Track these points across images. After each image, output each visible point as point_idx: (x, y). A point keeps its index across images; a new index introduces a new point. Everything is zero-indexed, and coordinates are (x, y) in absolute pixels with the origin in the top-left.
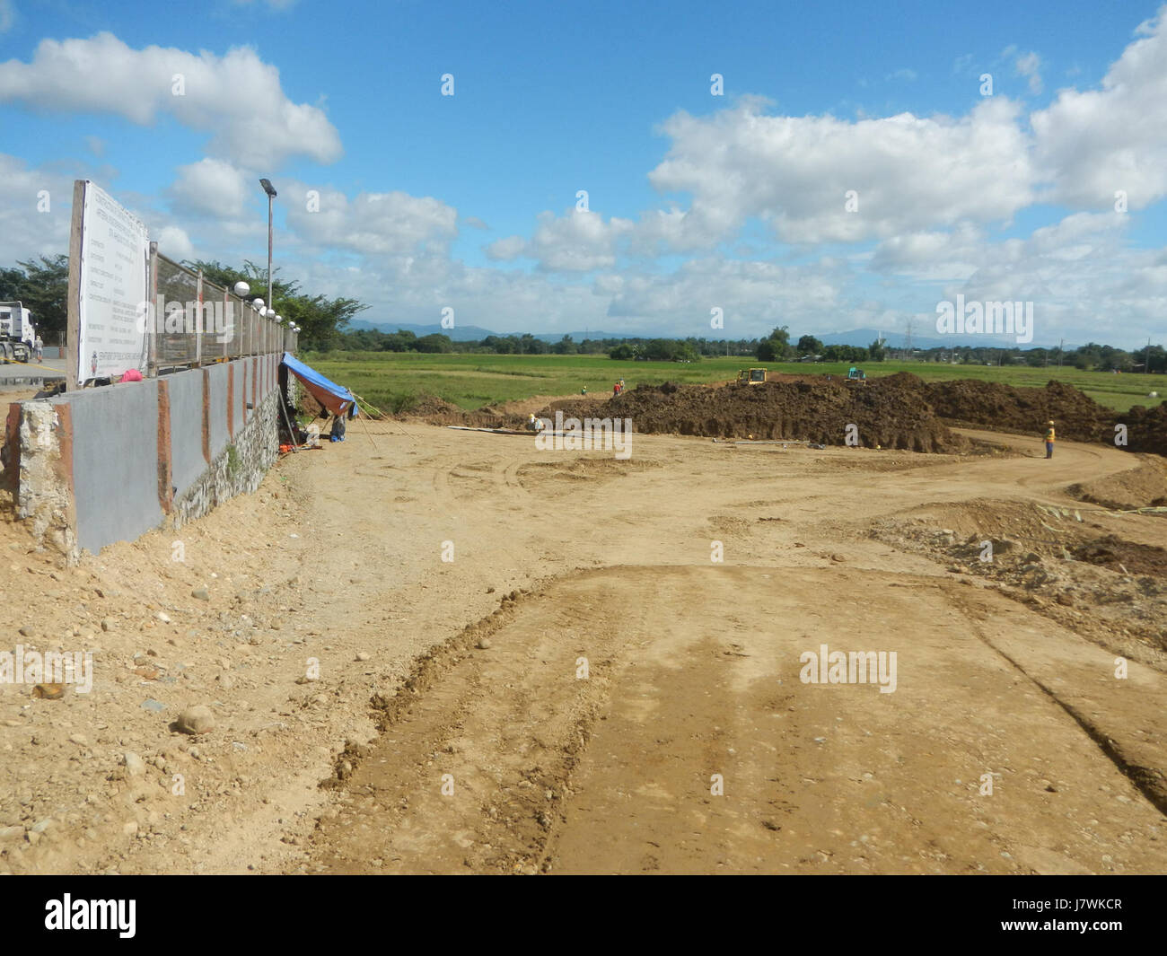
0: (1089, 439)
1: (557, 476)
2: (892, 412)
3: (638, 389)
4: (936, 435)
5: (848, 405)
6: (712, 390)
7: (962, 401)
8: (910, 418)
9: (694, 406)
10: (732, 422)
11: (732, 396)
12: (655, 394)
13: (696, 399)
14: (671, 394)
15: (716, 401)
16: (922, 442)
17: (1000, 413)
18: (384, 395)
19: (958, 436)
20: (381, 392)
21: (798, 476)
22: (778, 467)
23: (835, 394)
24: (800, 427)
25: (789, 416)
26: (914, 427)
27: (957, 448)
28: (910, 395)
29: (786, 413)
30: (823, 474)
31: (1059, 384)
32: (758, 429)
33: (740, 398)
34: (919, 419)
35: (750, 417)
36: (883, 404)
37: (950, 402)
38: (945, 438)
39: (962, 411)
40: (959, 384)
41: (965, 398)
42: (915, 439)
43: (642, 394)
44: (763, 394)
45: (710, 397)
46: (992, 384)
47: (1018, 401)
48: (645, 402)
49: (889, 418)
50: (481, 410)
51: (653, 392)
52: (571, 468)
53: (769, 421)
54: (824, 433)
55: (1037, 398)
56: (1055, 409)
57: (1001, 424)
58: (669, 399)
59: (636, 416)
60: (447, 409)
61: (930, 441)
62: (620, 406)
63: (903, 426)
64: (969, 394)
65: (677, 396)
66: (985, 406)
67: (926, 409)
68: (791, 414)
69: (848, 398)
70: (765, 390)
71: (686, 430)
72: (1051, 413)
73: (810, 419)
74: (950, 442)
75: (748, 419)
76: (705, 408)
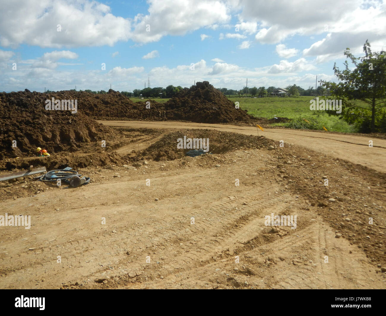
17: (95, 109)
27: (107, 134)
38: (96, 128)
40: (63, 93)
42: (75, 131)
47: (102, 100)
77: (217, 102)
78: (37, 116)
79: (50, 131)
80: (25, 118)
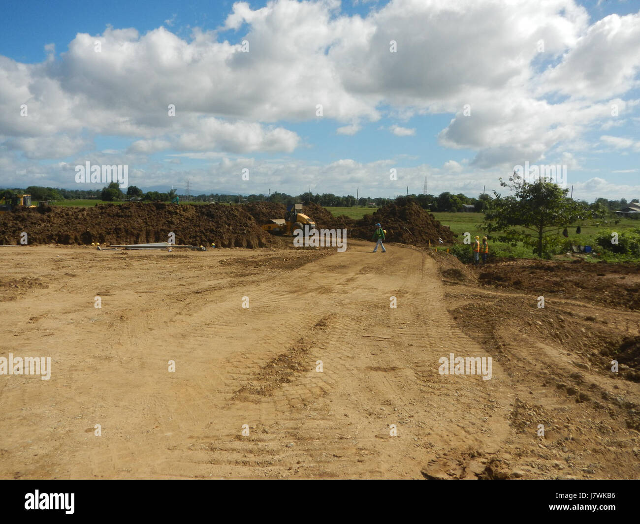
2: (227, 222)
4: (260, 237)
5: (195, 218)
6: (84, 209)
8: (241, 226)
9: (68, 222)
10: (104, 233)
11: (101, 213)
14: (47, 214)
15: (88, 218)
16: (252, 242)
23: (184, 210)
24: (161, 235)
25: (151, 228)
27: (275, 245)
28: (238, 210)
29: (149, 225)
32: (126, 239)
33: (109, 215)
34: (247, 226)
35: (120, 229)
36: (220, 216)
38: (266, 239)
42: (247, 240)
44: (127, 211)
45: (83, 215)
49: (227, 226)
53: (135, 232)
58: (45, 217)
61: (258, 242)
63: (237, 232)
65: (52, 214)
67: (250, 219)
68: (153, 226)
69: (194, 212)
70: (129, 208)
71: (63, 240)
75: (117, 231)
76: (79, 223)
77: (412, 221)
78: (219, 226)
79: (228, 239)
80: (211, 226)
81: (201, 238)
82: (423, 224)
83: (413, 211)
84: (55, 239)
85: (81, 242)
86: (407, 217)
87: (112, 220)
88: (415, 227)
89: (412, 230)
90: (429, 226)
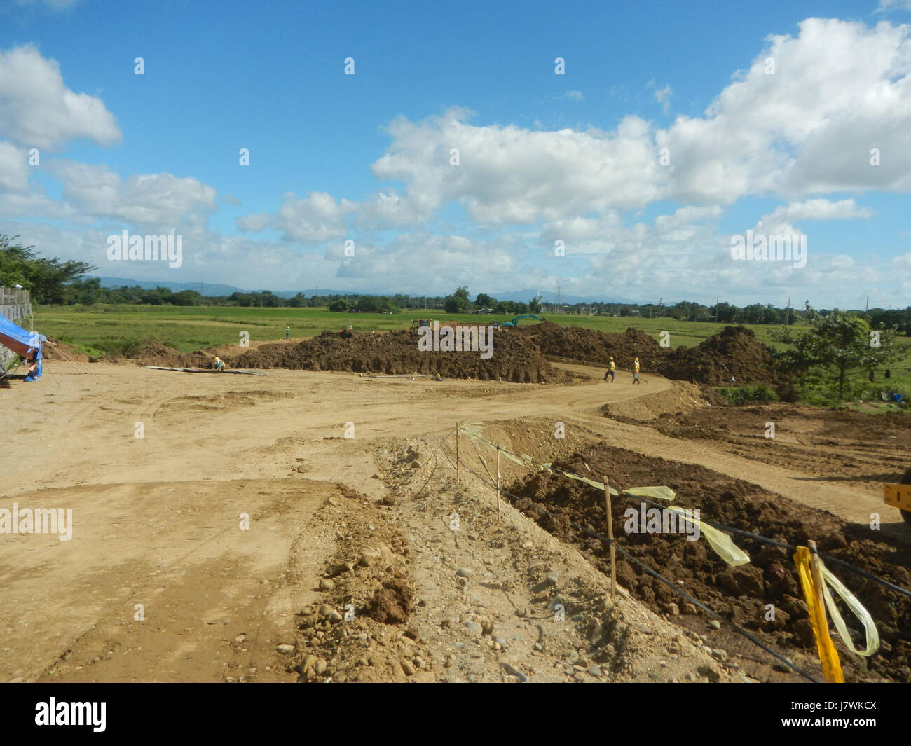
0: (649, 370)
1: (193, 407)
2: (510, 352)
3: (323, 335)
4: (540, 369)
6: (379, 336)
7: (566, 343)
8: (523, 356)
9: (363, 349)
10: (391, 360)
11: (394, 340)
12: (335, 339)
13: (365, 344)
15: (380, 344)
16: (531, 374)
17: (592, 352)
18: (118, 341)
19: (556, 369)
20: (116, 338)
21: (399, 403)
22: (392, 396)
25: (434, 355)
26: (525, 363)
27: (555, 378)
28: (523, 339)
30: (422, 401)
31: (634, 330)
32: (411, 366)
33: (399, 342)
34: (529, 357)
37: (558, 344)
38: (547, 370)
39: (566, 351)
40: (565, 331)
41: (568, 341)
42: (525, 372)
43: (325, 339)
45: (377, 341)
46: (588, 330)
47: (605, 342)
48: (326, 344)
49: (508, 356)
50: (195, 353)
51: (334, 337)
52: (212, 400)
53: (420, 360)
54: (460, 368)
55: (618, 341)
56: (629, 349)
57: (592, 360)
58: (345, 342)
59: (318, 356)
60: (165, 352)
61: (536, 373)
62: (307, 349)
63: (517, 362)
64: (572, 338)
66: (582, 347)
67: (534, 349)
72: (626, 352)
73: (451, 357)
74: (550, 374)
76: (372, 350)
77: (734, 356)
81: (480, 367)
82: (747, 360)
83: (739, 343)
84: (350, 364)
85: (371, 368)
86: (729, 351)
87: (401, 347)
88: (734, 363)
89: (730, 366)
90: (757, 362)
